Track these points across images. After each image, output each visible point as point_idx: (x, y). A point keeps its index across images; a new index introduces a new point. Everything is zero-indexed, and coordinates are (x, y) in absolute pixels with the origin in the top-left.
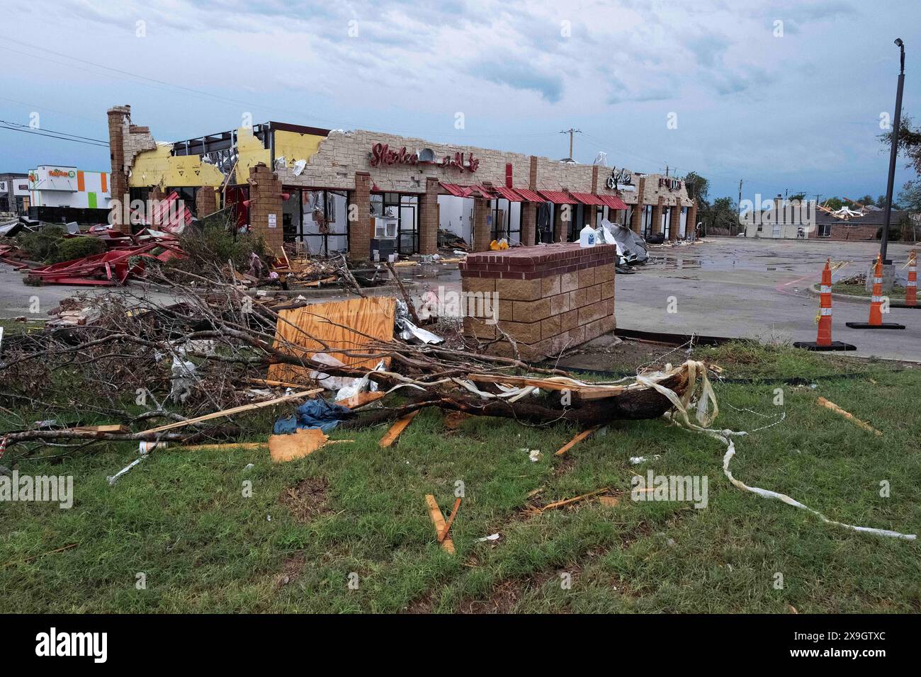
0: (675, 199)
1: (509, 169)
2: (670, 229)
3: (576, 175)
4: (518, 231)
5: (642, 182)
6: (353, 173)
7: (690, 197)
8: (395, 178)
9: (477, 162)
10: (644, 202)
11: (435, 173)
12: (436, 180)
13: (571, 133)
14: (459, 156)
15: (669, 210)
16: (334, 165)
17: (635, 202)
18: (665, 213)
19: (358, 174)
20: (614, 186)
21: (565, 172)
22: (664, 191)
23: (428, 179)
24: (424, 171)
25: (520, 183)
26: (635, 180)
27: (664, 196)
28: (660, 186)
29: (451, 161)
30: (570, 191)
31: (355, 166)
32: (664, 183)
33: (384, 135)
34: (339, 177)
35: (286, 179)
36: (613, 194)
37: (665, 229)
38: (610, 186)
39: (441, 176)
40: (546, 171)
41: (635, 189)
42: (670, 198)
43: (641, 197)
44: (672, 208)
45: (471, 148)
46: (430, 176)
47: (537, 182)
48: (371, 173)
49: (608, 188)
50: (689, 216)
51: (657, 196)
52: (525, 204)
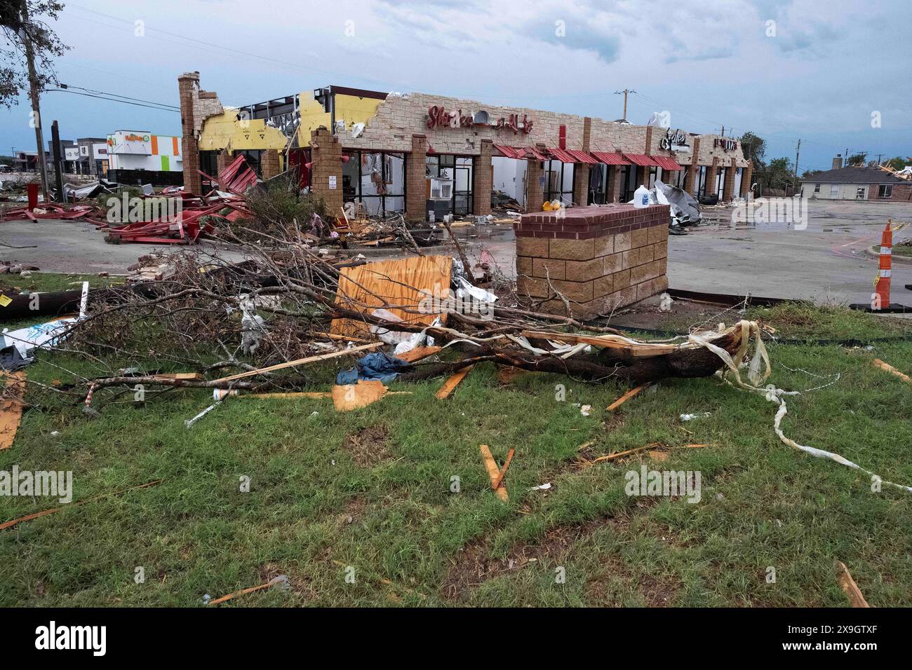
0: (730, 160)
1: (563, 130)
2: (724, 190)
3: (629, 136)
4: (571, 192)
5: (697, 142)
6: (410, 136)
7: (746, 158)
8: (450, 140)
9: (531, 124)
10: (699, 163)
11: (490, 135)
12: (490, 141)
13: (626, 94)
14: (514, 118)
15: (723, 171)
16: (391, 128)
17: (689, 163)
18: (720, 174)
19: (414, 136)
20: (668, 147)
21: (618, 133)
22: (719, 152)
23: (482, 140)
24: (479, 133)
25: (573, 144)
26: (690, 141)
27: (719, 157)
28: (715, 146)
29: (505, 123)
30: (623, 152)
31: (411, 128)
32: (720, 143)
33: (440, 97)
34: (396, 139)
35: (346, 141)
36: (667, 155)
37: (719, 190)
38: (664, 147)
39: (495, 137)
40: (600, 132)
41: (689, 150)
42: (725, 159)
43: (695, 158)
44: (727, 168)
45: (525, 109)
46: (484, 138)
47: (590, 143)
48: (427, 135)
49: (662, 149)
50: (744, 177)
51: (711, 157)
52: (578, 166)
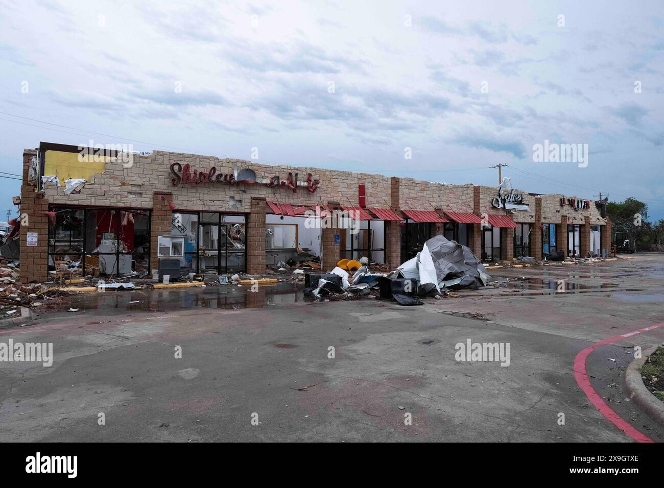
0: (583, 218)
1: (362, 189)
2: (580, 246)
3: (452, 196)
4: (382, 250)
5: (538, 203)
6: (151, 193)
7: (603, 216)
8: (207, 197)
9: (317, 182)
10: (543, 221)
11: (263, 193)
12: (264, 199)
13: (500, 167)
14: (292, 176)
15: (578, 229)
16: (123, 184)
17: (532, 220)
18: (573, 231)
19: (156, 193)
20: (501, 206)
22: (567, 210)
23: (253, 198)
24: (248, 191)
25: (378, 202)
26: (532, 201)
27: (568, 215)
28: (561, 205)
29: (281, 181)
30: (445, 211)
31: (153, 185)
32: (567, 202)
33: (193, 156)
34: (130, 196)
35: (56, 197)
36: (502, 213)
37: (574, 246)
38: (496, 206)
39: (271, 196)
41: (531, 209)
42: (578, 218)
43: (538, 216)
44: (581, 226)
45: (311, 169)
46: (255, 196)
47: (400, 202)
48: (174, 192)
49: (494, 207)
50: (603, 234)
51: (559, 215)
52: (387, 223)
